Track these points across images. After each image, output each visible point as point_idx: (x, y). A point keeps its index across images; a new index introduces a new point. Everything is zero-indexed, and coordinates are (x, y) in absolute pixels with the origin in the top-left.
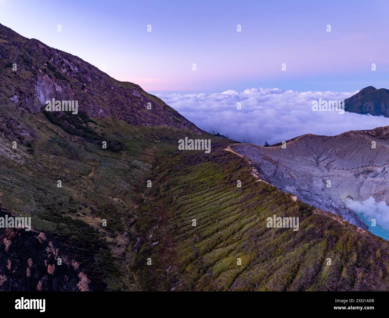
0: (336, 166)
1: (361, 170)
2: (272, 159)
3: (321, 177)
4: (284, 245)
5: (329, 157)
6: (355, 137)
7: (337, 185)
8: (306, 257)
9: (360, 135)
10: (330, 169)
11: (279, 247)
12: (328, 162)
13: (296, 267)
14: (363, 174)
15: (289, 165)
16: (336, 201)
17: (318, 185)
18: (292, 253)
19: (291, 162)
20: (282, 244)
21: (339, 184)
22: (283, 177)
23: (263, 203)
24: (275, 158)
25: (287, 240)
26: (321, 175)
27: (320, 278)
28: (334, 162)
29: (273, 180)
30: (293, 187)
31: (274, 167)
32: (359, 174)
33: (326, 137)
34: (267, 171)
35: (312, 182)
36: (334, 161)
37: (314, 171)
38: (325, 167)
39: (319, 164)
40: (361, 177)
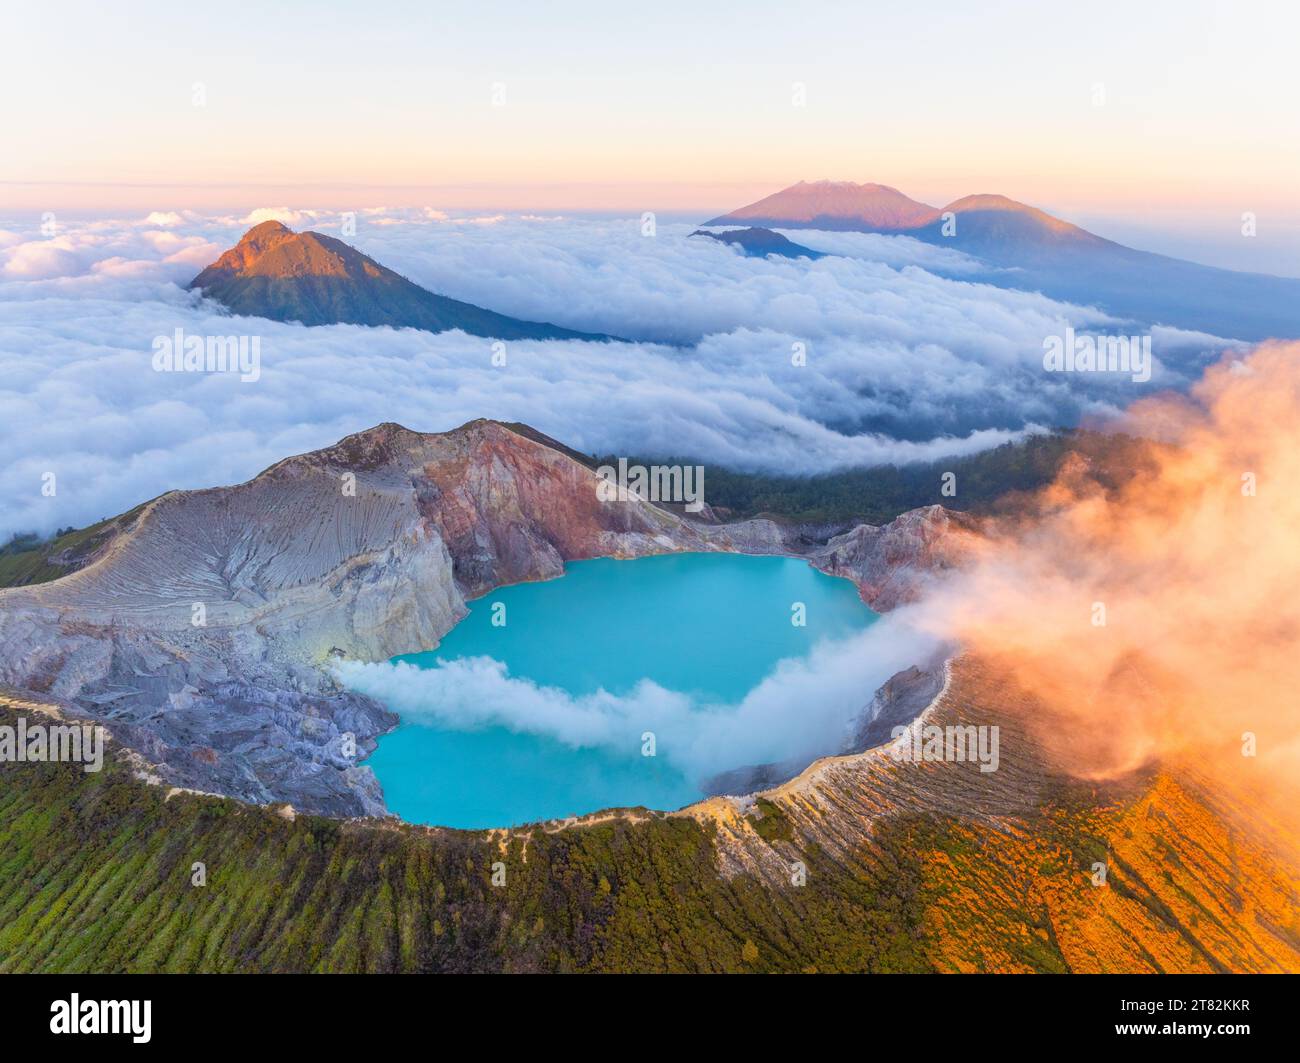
0: (279, 579)
1: (343, 571)
2: (92, 623)
3: (251, 623)
4: (317, 935)
5: (252, 553)
6: (303, 478)
7: (296, 629)
8: (367, 935)
9: (314, 468)
10: (268, 593)
11: (310, 944)
12: (255, 571)
13: (359, 965)
14: (349, 578)
15: (150, 623)
16: (306, 675)
17: (250, 649)
18: (341, 942)
19: (154, 614)
20: (314, 933)
21: (301, 624)
22: (145, 669)
23: (221, 856)
24: (101, 618)
25: (319, 921)
26: (250, 617)
27: (404, 958)
28: (271, 567)
29: (123, 694)
30: (187, 686)
31: (106, 648)
32: (341, 583)
33: (224, 490)
34: (90, 669)
35: (231, 646)
36: (269, 563)
37: (226, 614)
38: (252, 588)
39: (234, 584)
40: (347, 588)
